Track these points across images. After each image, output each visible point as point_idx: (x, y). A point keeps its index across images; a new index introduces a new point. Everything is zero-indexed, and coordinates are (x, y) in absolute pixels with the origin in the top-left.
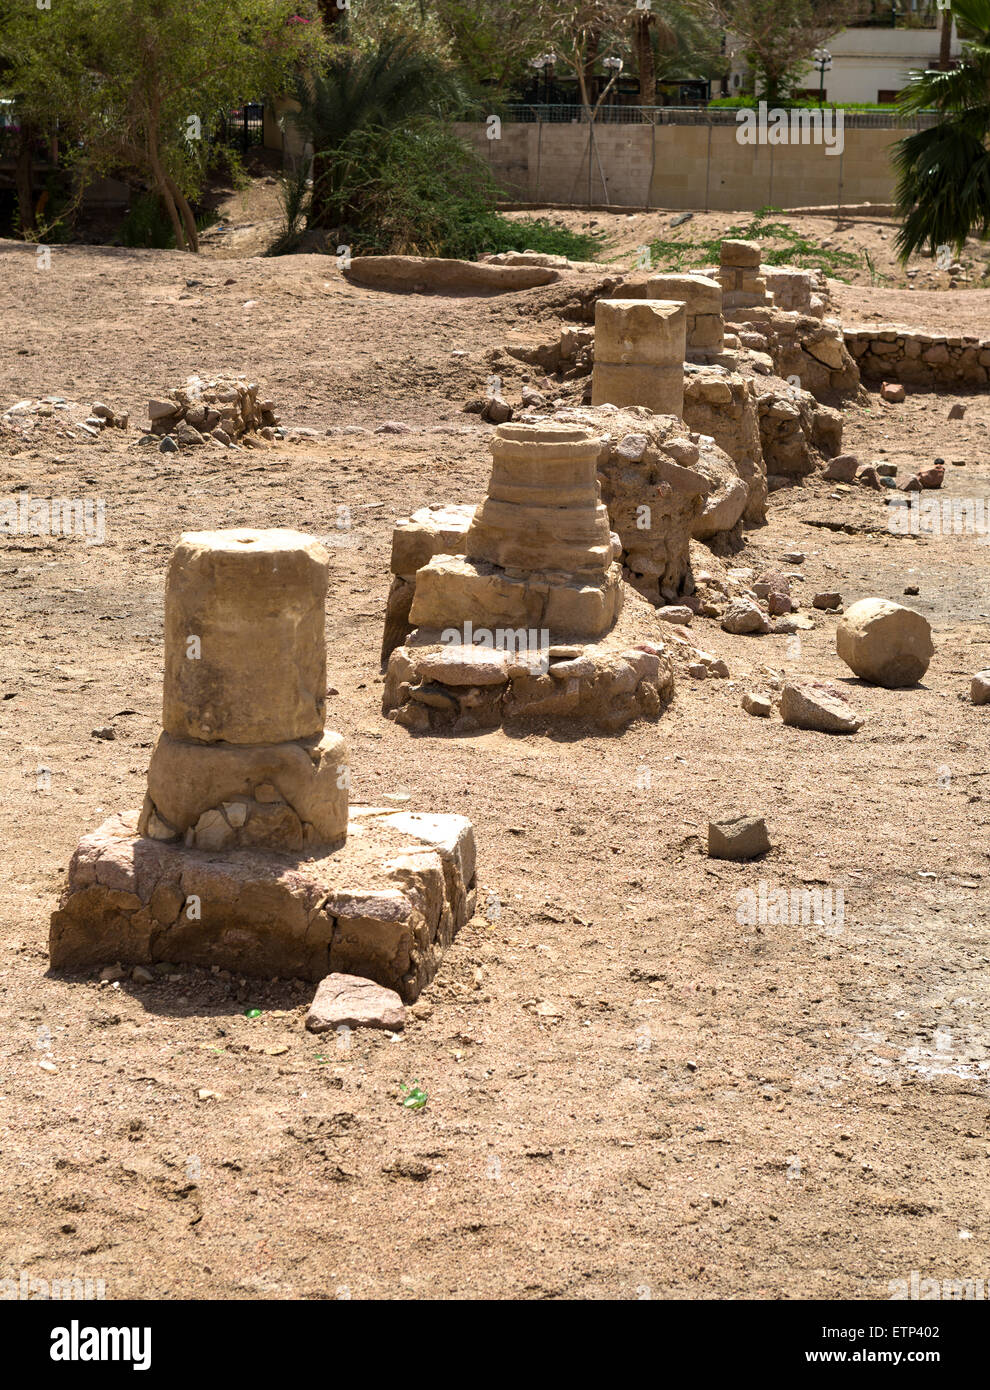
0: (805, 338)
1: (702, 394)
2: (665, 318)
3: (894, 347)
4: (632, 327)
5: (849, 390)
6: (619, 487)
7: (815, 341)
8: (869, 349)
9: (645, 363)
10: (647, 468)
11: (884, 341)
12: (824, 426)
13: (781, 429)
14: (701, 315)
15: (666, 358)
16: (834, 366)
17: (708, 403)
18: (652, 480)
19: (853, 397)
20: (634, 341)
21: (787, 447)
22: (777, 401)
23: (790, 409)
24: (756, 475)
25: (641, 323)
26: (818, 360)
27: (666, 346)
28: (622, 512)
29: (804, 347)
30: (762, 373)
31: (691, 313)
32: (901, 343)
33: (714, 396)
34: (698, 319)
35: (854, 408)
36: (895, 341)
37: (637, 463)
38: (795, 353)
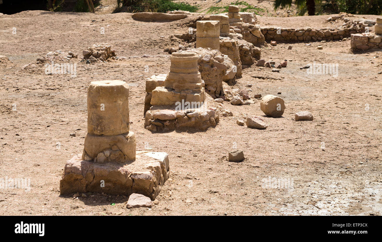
0: (251, 30)
1: (224, 44)
2: (214, 25)
3: (274, 32)
4: (206, 28)
5: (262, 43)
6: (204, 69)
7: (253, 31)
8: (267, 32)
9: (210, 37)
10: (211, 63)
11: (271, 30)
12: (256, 52)
13: (245, 53)
14: (224, 24)
15: (215, 35)
16: (258, 37)
17: (226, 47)
18: (212, 66)
19: (263, 45)
20: (207, 31)
21: (247, 58)
22: (244, 46)
23: (247, 48)
24: (239, 65)
25: (208, 26)
26: (254, 35)
27: (215, 32)
28: (205, 75)
29: (250, 32)
30: (240, 39)
31: (221, 24)
32: (275, 31)
33: (227, 45)
34: (223, 25)
35: (264, 47)
36: (274, 30)
37: (208, 62)
38: (248, 34)
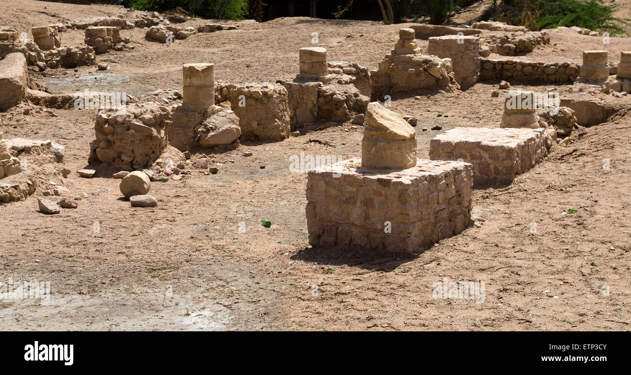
0: (425, 66)
1: (251, 95)
2: (200, 70)
4: (189, 74)
5: (443, 86)
6: (117, 132)
7: (429, 67)
8: (503, 67)
9: (194, 86)
10: (126, 125)
11: (508, 64)
12: (359, 103)
13: (336, 105)
14: (314, 62)
15: (201, 84)
16: (437, 77)
17: (253, 98)
18: (128, 129)
20: (190, 78)
21: (339, 111)
22: (335, 94)
23: (340, 97)
25: (191, 72)
26: (431, 75)
27: (201, 80)
29: (425, 70)
30: (340, 84)
31: (310, 61)
32: (514, 65)
33: (255, 95)
37: (123, 123)
38: (420, 72)
